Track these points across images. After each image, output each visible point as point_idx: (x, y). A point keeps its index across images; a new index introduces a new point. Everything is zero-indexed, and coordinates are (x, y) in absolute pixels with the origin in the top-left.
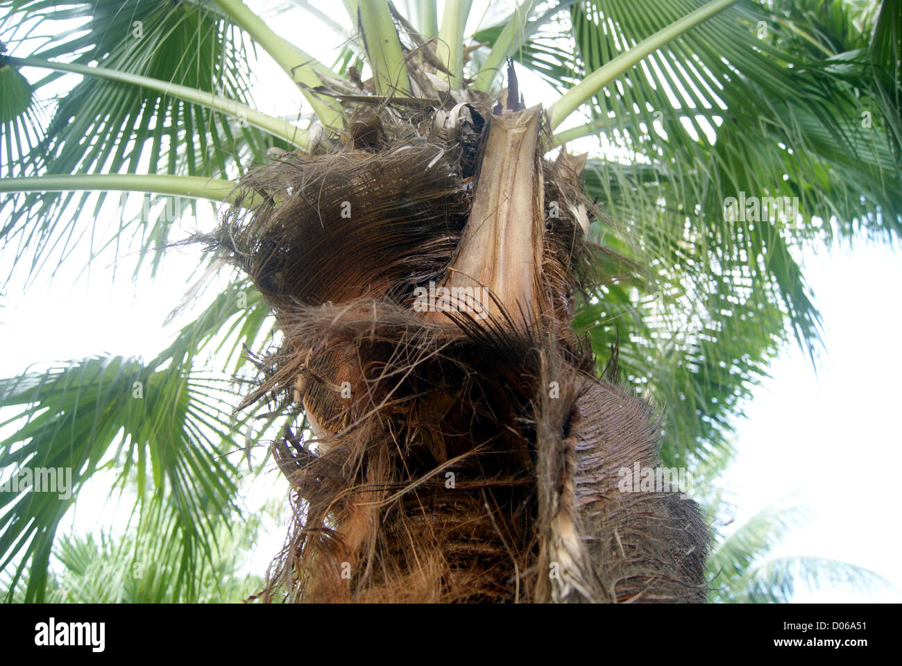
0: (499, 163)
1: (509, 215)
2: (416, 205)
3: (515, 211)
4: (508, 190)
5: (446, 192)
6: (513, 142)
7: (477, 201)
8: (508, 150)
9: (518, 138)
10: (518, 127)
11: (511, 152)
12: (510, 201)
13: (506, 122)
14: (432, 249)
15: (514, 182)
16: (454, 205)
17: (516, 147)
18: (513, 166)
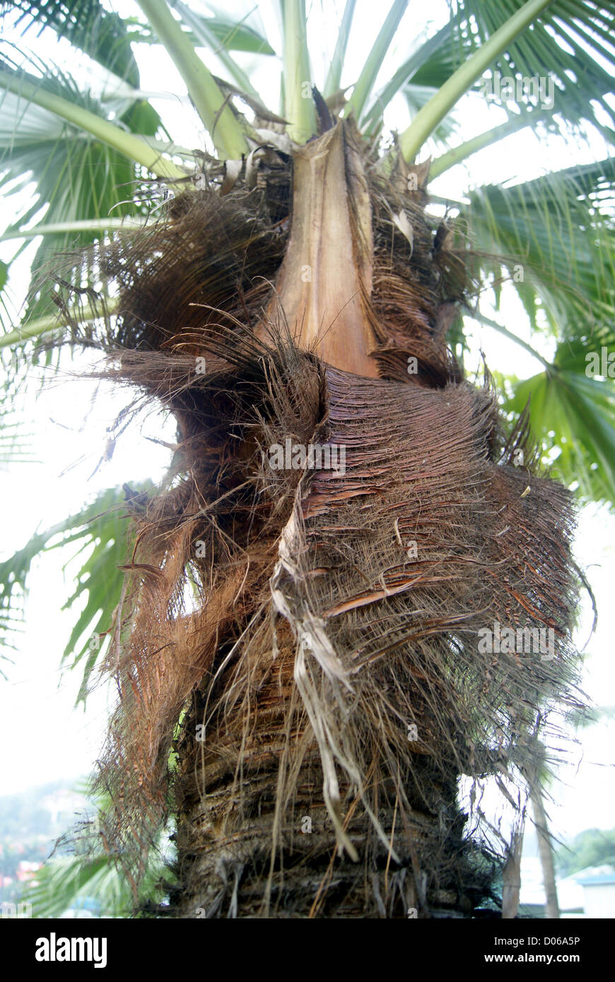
0: (307, 195)
1: (321, 242)
2: (225, 259)
3: (328, 236)
4: (318, 218)
5: (252, 239)
6: (316, 168)
7: (293, 238)
8: (313, 177)
9: (320, 163)
10: (320, 152)
11: (316, 180)
12: (322, 228)
13: (308, 151)
14: (253, 298)
15: (323, 209)
16: (265, 248)
17: (320, 174)
18: (320, 193)
